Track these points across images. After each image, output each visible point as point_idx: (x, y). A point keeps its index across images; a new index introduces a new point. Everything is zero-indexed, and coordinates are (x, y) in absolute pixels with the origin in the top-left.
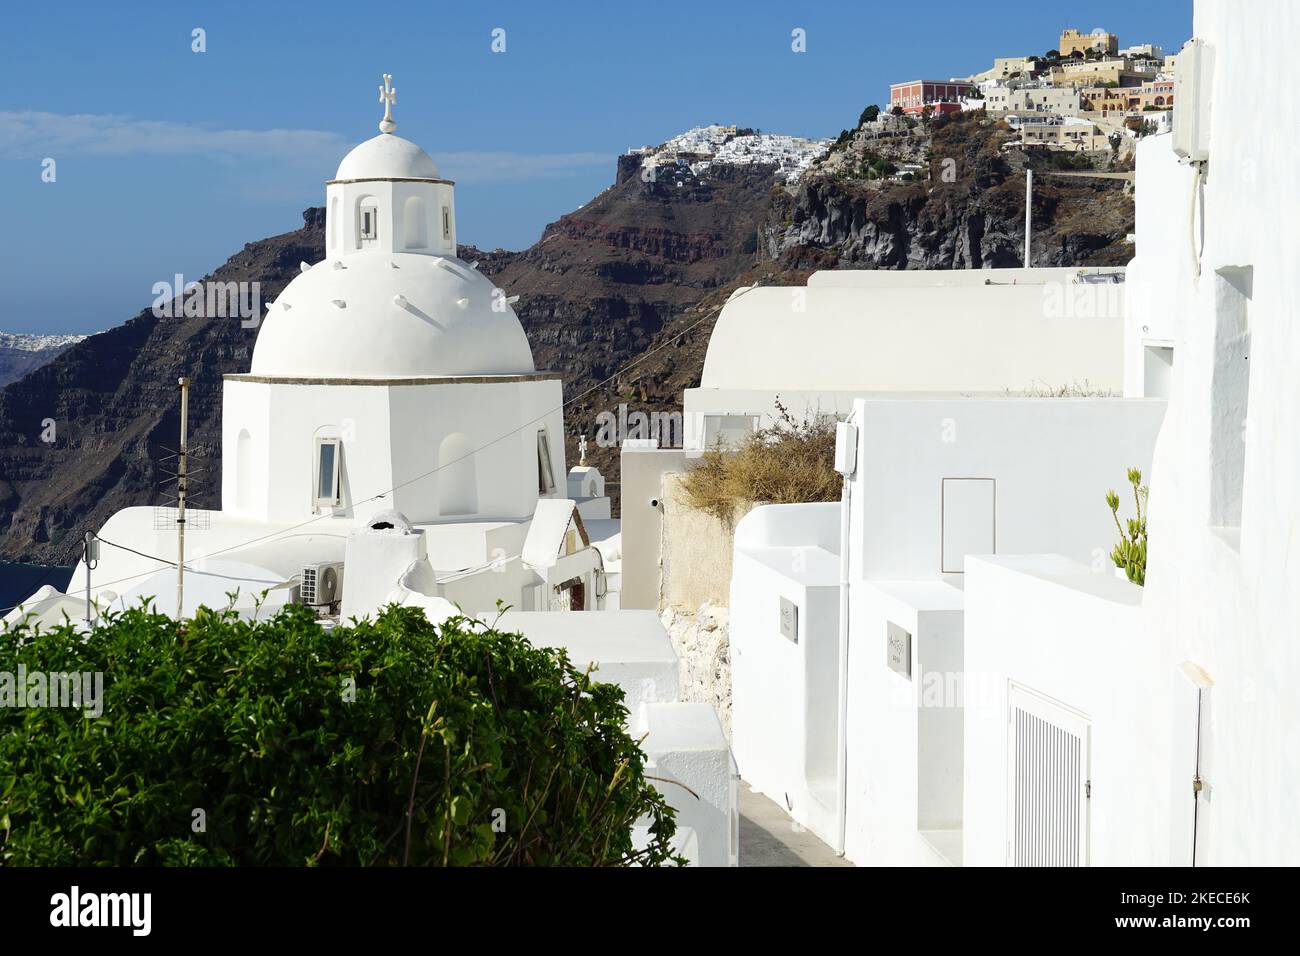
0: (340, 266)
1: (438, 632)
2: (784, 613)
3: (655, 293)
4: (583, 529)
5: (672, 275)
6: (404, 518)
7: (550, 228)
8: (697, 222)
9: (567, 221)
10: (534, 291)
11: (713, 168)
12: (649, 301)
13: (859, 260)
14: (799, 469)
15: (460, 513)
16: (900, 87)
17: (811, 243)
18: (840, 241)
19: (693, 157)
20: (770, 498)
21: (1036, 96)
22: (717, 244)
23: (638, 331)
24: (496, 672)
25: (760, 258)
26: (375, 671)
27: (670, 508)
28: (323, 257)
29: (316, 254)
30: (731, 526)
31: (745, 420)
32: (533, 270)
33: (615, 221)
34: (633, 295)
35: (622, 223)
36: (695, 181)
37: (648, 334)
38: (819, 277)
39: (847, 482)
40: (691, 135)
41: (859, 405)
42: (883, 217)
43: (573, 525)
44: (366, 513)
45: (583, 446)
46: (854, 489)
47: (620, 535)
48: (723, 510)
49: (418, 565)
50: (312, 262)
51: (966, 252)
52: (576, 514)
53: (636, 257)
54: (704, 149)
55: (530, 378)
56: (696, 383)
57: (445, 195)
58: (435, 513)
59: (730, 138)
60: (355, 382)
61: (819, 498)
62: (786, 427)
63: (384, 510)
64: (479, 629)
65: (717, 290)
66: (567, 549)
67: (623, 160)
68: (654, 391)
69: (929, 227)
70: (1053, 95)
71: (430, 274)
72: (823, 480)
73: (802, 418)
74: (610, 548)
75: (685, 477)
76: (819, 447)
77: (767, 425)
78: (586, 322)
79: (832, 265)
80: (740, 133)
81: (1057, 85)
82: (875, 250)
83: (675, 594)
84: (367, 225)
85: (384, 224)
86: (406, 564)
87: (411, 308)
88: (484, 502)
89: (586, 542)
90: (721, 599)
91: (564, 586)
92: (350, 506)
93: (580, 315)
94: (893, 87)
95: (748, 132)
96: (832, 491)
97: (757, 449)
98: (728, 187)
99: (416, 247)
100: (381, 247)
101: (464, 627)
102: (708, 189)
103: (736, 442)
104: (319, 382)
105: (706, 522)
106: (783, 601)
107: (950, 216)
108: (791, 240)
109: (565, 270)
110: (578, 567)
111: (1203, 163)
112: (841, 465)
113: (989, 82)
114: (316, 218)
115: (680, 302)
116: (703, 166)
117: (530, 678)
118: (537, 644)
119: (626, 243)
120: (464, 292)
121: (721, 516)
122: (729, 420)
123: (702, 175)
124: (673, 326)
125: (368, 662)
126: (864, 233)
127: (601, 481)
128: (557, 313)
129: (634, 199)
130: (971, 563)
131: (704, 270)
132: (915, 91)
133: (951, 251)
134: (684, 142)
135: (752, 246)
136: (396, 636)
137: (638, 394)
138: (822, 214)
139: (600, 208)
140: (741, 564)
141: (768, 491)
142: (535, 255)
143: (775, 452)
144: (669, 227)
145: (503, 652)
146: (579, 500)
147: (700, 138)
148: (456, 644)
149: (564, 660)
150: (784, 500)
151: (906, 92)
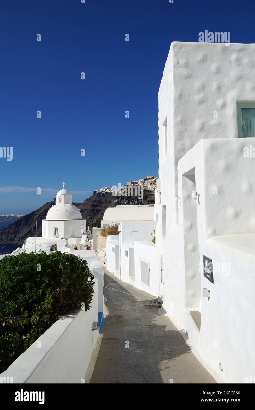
0: (57, 206)
1: (63, 254)
2: (113, 249)
3: (98, 208)
4: (88, 239)
5: (101, 206)
6: (65, 238)
7: (85, 200)
8: (103, 199)
9: (87, 199)
10: (83, 208)
11: (105, 193)
12: (98, 209)
13: (124, 204)
14: (114, 230)
15: (73, 237)
16: (128, 182)
17: (118, 202)
18: (121, 201)
19: (103, 191)
20: (111, 234)
21: (145, 184)
22: (106, 202)
23: (96, 213)
24: (70, 259)
25: (111, 204)
26: (53, 260)
27: (99, 236)
28: (55, 205)
29: (54, 204)
30: (106, 238)
31: (108, 224)
32: (83, 206)
33: (93, 199)
34: (96, 208)
35: (94, 199)
36: (103, 194)
37: (97, 213)
38: (117, 206)
39: (120, 232)
40: (103, 188)
41: (121, 223)
42: (126, 198)
43: (87, 238)
44: (60, 237)
45: (88, 228)
46: (121, 233)
47: (92, 240)
48: (105, 236)
49: (67, 244)
50: (54, 205)
51: (137, 203)
52: (87, 237)
53: (96, 204)
54: (104, 190)
55: (82, 219)
56: (102, 220)
57: (71, 196)
58: (69, 237)
59: (107, 189)
60: (59, 220)
61: (117, 234)
62: (113, 225)
63: (63, 236)
64: (68, 254)
65: (106, 208)
66: (86, 241)
67: (94, 192)
68: (98, 220)
69: (132, 200)
70: (147, 183)
71: (69, 206)
72: (118, 232)
73: (115, 224)
74: (91, 241)
75: (100, 232)
76: (117, 228)
77: (111, 225)
78: (89, 212)
79: (120, 204)
80: (109, 188)
81: (147, 182)
82: (126, 202)
83: (99, 247)
84: (61, 200)
85: (63, 200)
86: (65, 244)
87: (66, 211)
88: (76, 235)
89: (89, 240)
90: (105, 247)
91: (86, 246)
92: (58, 236)
93: (89, 211)
94: (127, 183)
95: (110, 188)
96: (118, 233)
97: (109, 228)
98: (107, 195)
99: (67, 203)
100: (63, 203)
101: (66, 253)
102: (105, 195)
103: (107, 227)
104: (55, 220)
105: (103, 237)
106: (113, 247)
107: (135, 198)
108: (115, 201)
109: (87, 205)
110: (88, 243)
111: (160, 193)
112: (119, 230)
113: (139, 182)
114: (55, 199)
115: (101, 209)
116: (104, 192)
117: (74, 259)
118: (75, 255)
119: (94, 202)
120: (73, 209)
121: (105, 237)
122: (106, 224)
123: (104, 193)
124: (101, 212)
125: (52, 259)
126: (124, 200)
127: (91, 232)
128: (86, 211)
129: (96, 196)
130: (135, 242)
131: (104, 205)
132: (130, 183)
133: (135, 202)
134: (102, 189)
135: (110, 202)
136: (56, 255)
137: (96, 221)
138: (119, 198)
139: (91, 198)
140: (107, 243)
141: (111, 233)
142: (83, 204)
143: (112, 228)
144: (100, 200)
145: (71, 256)
146: (88, 235)
147: (104, 189)
148: (64, 256)
149: (79, 257)
150: (113, 234)
151: (129, 183)
